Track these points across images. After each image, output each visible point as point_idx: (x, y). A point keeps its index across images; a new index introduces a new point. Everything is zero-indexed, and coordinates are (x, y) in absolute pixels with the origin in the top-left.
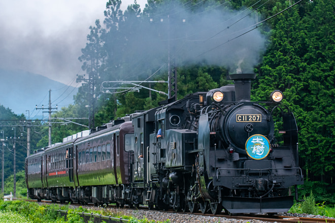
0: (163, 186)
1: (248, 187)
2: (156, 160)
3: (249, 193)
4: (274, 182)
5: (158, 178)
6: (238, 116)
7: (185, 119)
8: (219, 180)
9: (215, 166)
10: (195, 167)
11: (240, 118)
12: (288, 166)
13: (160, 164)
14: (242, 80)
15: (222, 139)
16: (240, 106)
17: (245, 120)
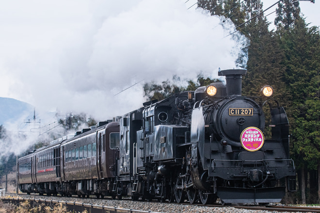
0: (150, 179)
1: (243, 178)
2: (144, 154)
3: (244, 184)
4: (268, 173)
5: (145, 170)
6: (231, 110)
7: (172, 115)
8: (215, 171)
9: (210, 157)
10: (185, 160)
11: (233, 112)
12: (279, 158)
13: (148, 158)
14: (234, 75)
15: (215, 132)
16: (232, 100)
17: (237, 114)
